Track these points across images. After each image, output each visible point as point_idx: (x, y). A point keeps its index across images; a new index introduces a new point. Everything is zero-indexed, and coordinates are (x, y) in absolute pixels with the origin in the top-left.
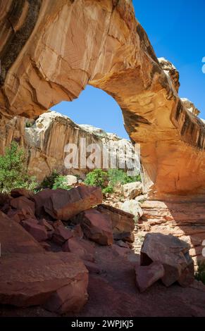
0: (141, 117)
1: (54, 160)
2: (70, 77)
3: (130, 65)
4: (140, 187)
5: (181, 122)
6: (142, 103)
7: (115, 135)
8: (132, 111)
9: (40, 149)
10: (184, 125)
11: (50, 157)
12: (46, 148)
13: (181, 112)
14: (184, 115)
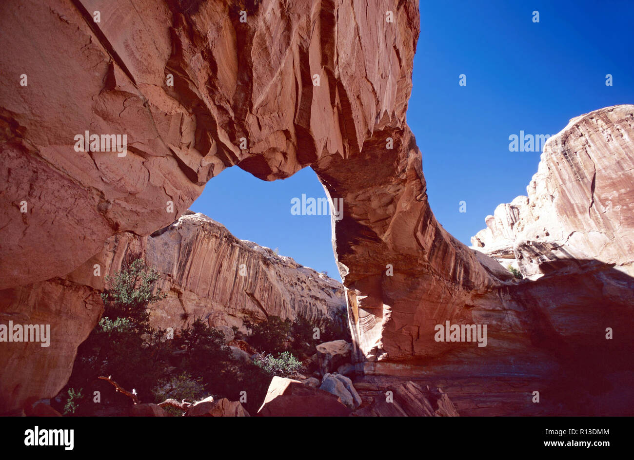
0: (367, 229)
1: (193, 296)
5: (429, 239)
6: (375, 203)
9: (172, 277)
10: (434, 246)
11: (188, 292)
12: (183, 275)
13: (430, 223)
14: (434, 229)
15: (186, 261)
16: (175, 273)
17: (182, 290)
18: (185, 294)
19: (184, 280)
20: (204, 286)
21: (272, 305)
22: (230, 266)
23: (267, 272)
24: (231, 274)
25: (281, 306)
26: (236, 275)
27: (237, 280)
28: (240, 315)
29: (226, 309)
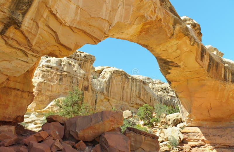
0: (172, 62)
1: (114, 100)
2: (91, 23)
3: (151, 18)
4: (180, 117)
5: (206, 62)
6: (170, 51)
7: (159, 81)
8: (163, 58)
9: (104, 93)
10: (209, 64)
11: (112, 99)
12: (108, 92)
13: (205, 54)
14: (208, 57)
15: (109, 87)
16: (105, 92)
17: (109, 98)
18: (111, 99)
19: (109, 94)
20: (118, 96)
21: (149, 101)
22: (128, 87)
23: (145, 87)
24: (129, 90)
25: (153, 100)
26: (131, 90)
27: (132, 92)
28: (135, 106)
29: (129, 104)
